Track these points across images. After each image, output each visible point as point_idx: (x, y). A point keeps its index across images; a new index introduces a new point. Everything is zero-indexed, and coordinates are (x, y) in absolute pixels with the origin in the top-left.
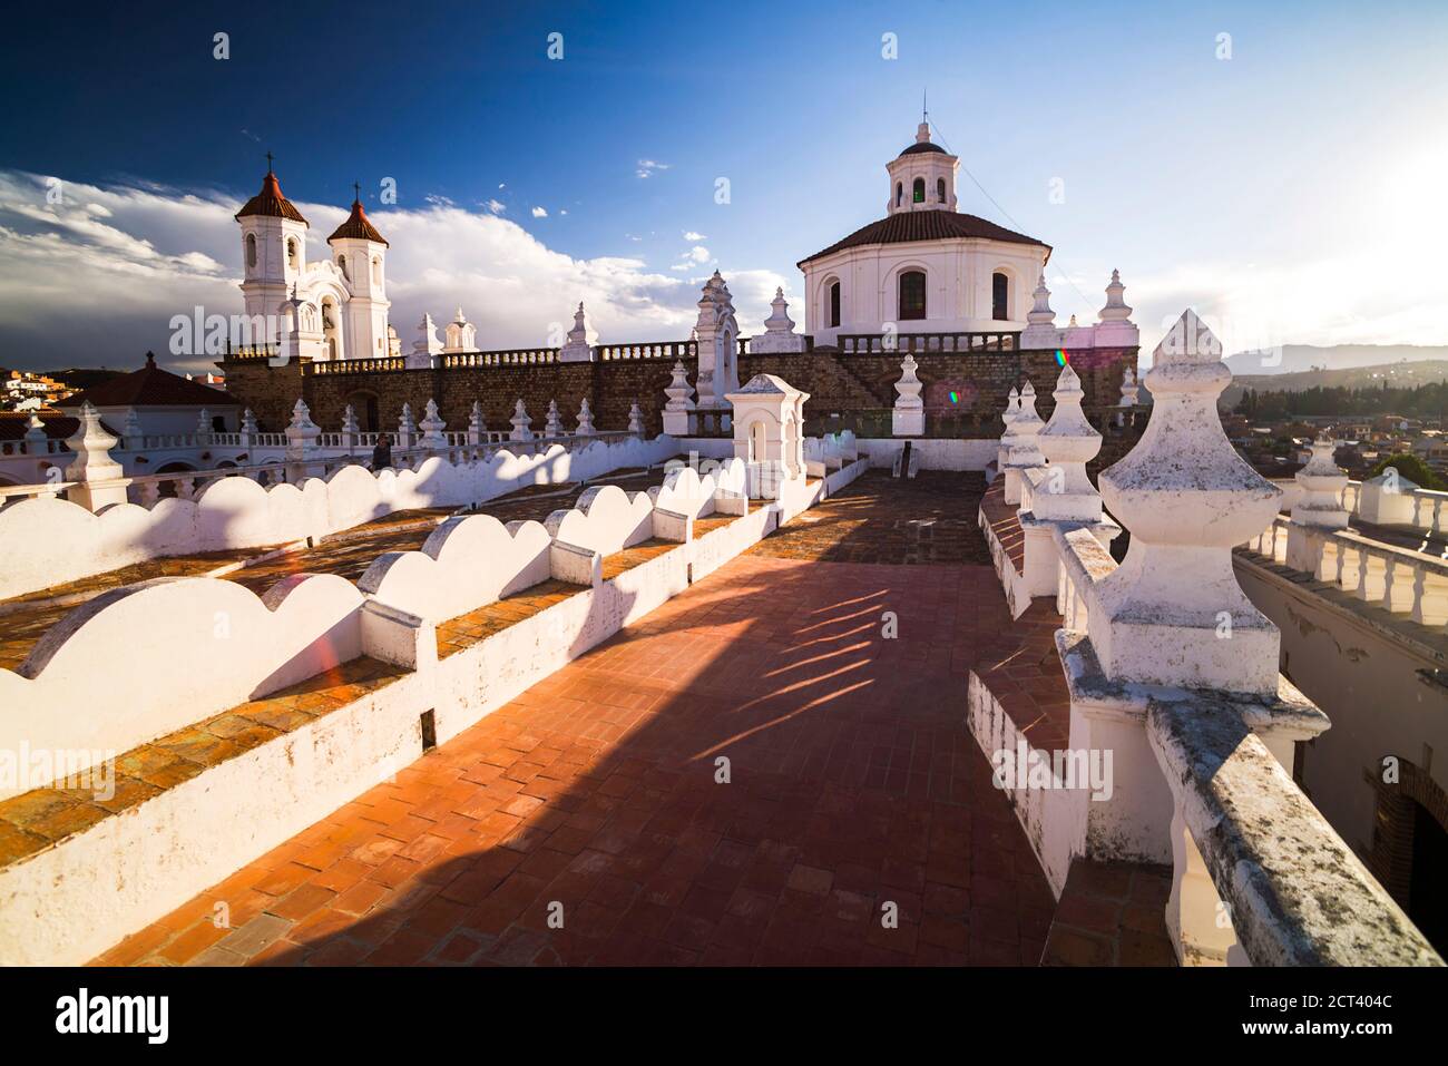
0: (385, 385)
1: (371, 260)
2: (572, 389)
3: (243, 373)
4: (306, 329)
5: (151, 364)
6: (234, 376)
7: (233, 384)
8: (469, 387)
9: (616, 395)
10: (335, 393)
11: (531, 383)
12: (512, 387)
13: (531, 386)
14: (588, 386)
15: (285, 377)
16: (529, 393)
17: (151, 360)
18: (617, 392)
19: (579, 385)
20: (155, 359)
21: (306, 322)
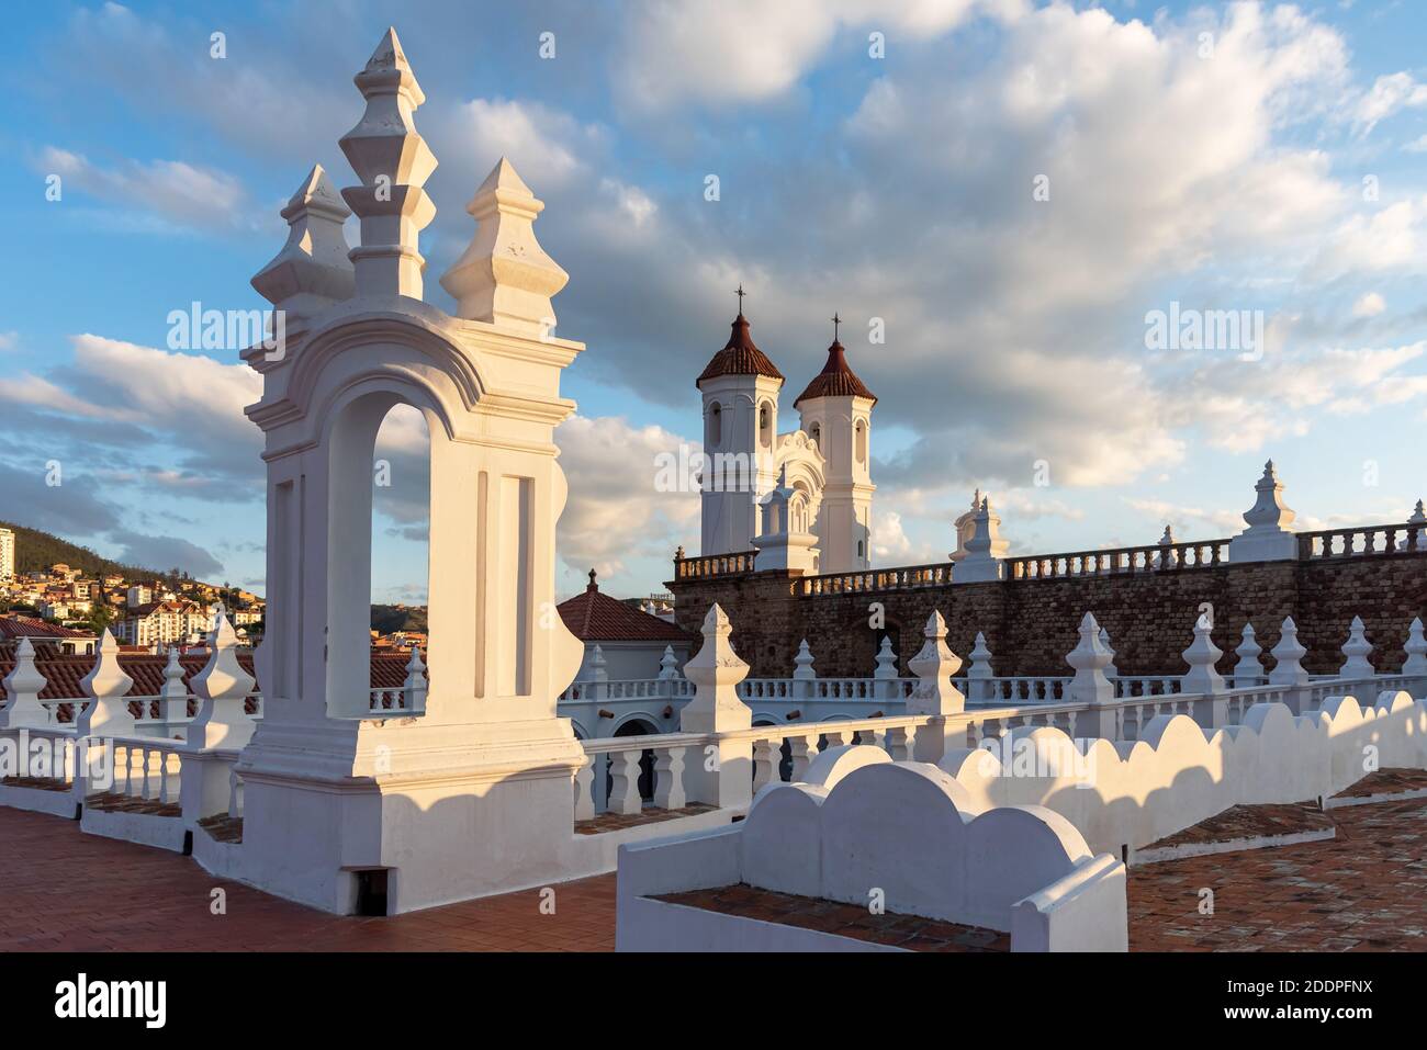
0: (912, 609)
1: (854, 425)
2: (1252, 607)
3: (700, 595)
4: (796, 530)
5: (593, 587)
6: (687, 601)
7: (686, 612)
8: (1056, 610)
9: (1334, 616)
10: (833, 621)
11: (1168, 599)
12: (1131, 606)
13: (1167, 604)
14: (1286, 600)
15: (764, 600)
16: (1163, 616)
17: (592, 581)
18: (1335, 611)
19: (1266, 599)
20: (597, 580)
21: (796, 519)
